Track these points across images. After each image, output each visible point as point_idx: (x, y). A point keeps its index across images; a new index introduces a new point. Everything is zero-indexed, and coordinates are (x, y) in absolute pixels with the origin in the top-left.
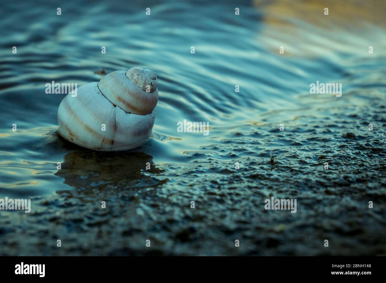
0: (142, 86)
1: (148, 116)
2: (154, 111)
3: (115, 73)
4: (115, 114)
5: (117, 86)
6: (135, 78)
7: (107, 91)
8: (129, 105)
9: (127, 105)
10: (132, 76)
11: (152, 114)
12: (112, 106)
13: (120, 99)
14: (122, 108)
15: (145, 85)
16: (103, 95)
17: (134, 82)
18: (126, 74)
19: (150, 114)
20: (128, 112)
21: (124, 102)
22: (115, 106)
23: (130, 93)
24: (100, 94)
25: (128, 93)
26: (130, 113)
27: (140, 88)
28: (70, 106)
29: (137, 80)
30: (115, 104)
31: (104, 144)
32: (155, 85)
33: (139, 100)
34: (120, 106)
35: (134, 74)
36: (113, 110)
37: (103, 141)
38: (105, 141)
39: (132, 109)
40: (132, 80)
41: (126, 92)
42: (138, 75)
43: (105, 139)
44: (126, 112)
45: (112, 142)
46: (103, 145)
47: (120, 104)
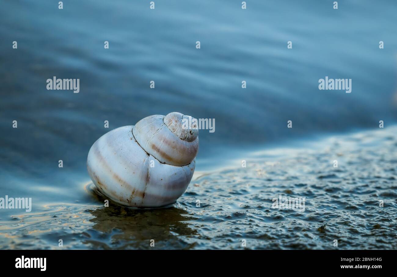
0: (180, 134)
1: (186, 168)
2: (193, 162)
3: (152, 118)
4: (148, 164)
5: (151, 133)
6: (173, 124)
7: (141, 138)
8: (164, 155)
9: (161, 154)
10: (170, 122)
11: (191, 166)
12: (145, 154)
13: (154, 147)
14: (156, 157)
15: (183, 133)
16: (136, 141)
17: (171, 130)
18: (163, 119)
19: (188, 166)
20: (163, 162)
21: (158, 151)
22: (148, 154)
23: (166, 142)
24: (134, 140)
25: (163, 141)
26: (165, 163)
27: (177, 136)
28: (99, 152)
29: (175, 127)
30: (148, 153)
31: (134, 196)
32: (195, 134)
33: (175, 149)
34: (154, 155)
35: (172, 120)
36: (146, 159)
37: (133, 193)
38: (135, 193)
39: (166, 159)
40: (169, 127)
41: (161, 140)
42: (176, 121)
43: (136, 191)
44: (161, 162)
45: (143, 195)
46: (132, 197)
47: (154, 153)
